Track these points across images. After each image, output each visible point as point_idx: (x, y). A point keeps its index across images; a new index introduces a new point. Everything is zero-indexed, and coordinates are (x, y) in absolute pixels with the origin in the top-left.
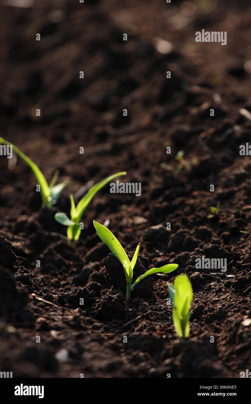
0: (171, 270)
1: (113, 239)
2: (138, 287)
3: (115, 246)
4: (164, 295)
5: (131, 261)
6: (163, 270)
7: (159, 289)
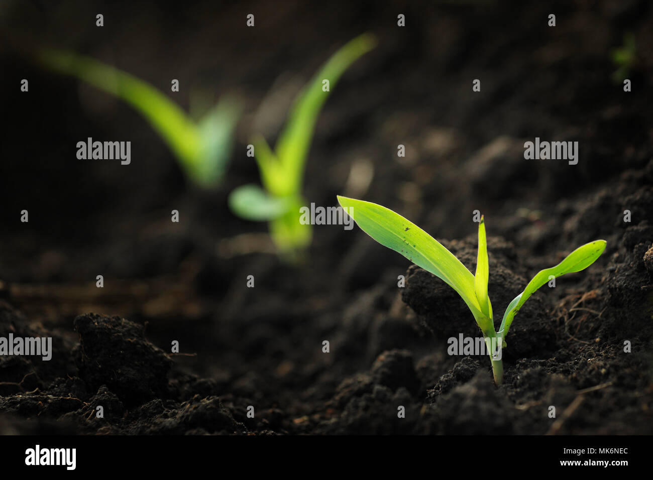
0: (589, 260)
1: (407, 229)
2: (515, 330)
3: (417, 245)
4: (587, 327)
5: (474, 273)
6: (568, 268)
7: (570, 315)
